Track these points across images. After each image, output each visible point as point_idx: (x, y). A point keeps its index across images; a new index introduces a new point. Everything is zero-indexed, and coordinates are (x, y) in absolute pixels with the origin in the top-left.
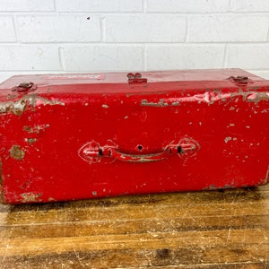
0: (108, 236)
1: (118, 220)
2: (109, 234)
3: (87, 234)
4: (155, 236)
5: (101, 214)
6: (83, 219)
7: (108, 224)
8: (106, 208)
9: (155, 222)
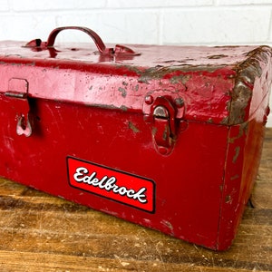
0: (53, 256)
1: (78, 233)
2: (56, 252)
3: (25, 249)
4: (124, 264)
5: (59, 222)
6: (30, 226)
7: (61, 237)
8: (69, 215)
9: (131, 242)
